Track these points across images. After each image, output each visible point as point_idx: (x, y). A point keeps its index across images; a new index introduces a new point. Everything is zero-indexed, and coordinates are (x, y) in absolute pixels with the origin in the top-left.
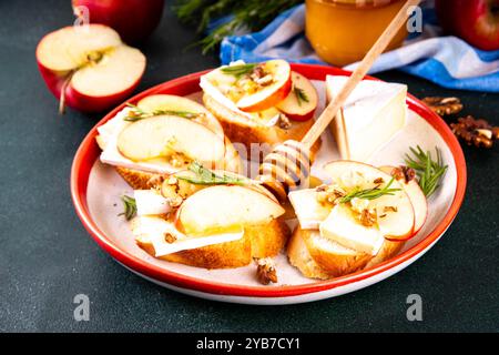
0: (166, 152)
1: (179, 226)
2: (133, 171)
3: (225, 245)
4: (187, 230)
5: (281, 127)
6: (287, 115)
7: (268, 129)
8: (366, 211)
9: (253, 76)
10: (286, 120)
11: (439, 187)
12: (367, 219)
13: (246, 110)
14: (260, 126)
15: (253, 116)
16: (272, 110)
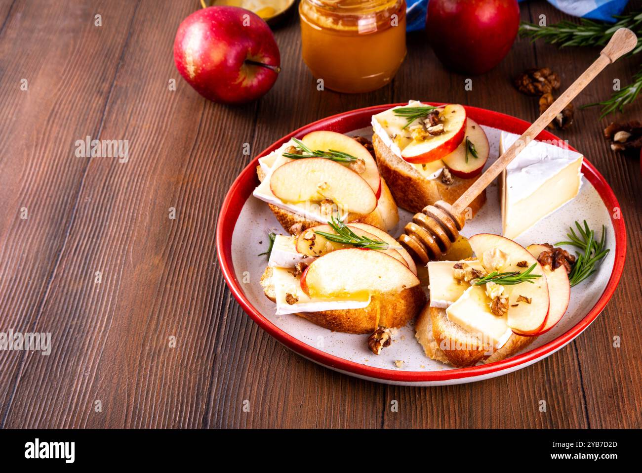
0: (316, 196)
1: (304, 286)
2: (282, 211)
3: (348, 311)
4: (310, 292)
5: (443, 182)
6: (451, 171)
7: (429, 182)
8: (498, 298)
9: (427, 121)
10: (449, 176)
11: (595, 272)
12: (498, 308)
13: (409, 160)
14: (422, 178)
15: (418, 167)
16: (438, 163)
